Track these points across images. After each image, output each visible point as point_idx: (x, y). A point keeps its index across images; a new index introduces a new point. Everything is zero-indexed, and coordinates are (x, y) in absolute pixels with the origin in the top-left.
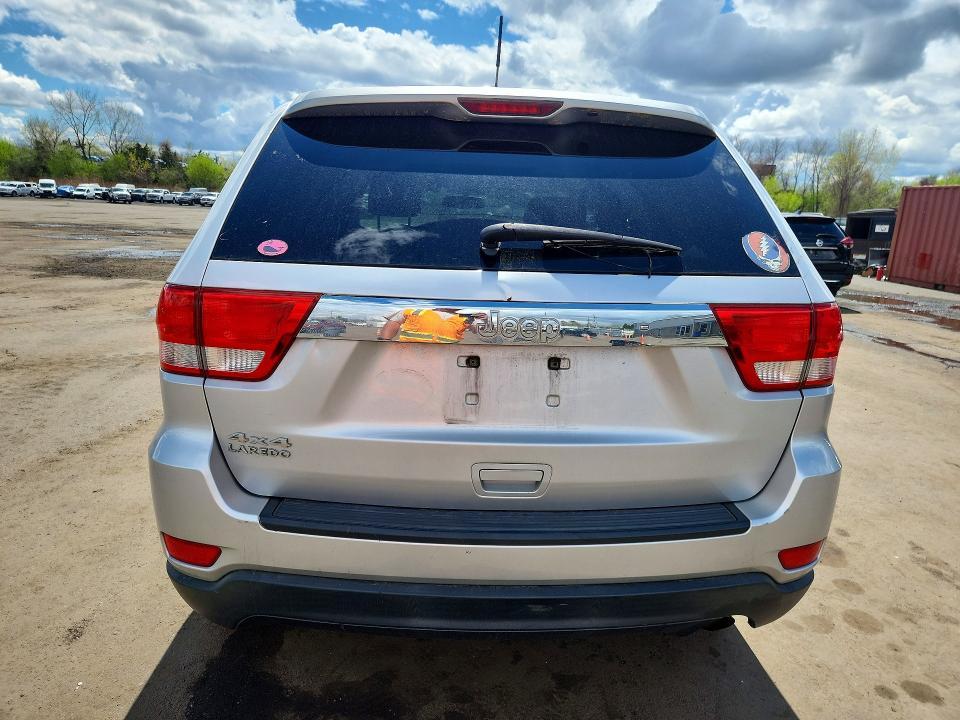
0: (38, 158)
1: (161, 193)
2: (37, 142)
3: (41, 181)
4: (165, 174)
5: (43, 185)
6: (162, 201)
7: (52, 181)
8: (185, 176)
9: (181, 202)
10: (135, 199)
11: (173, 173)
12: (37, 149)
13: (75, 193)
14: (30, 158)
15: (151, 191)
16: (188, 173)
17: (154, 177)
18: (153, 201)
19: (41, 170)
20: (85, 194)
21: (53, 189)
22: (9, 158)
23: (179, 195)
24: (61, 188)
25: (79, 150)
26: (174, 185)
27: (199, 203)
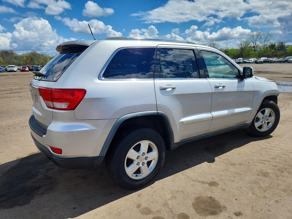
0: (241, 52)
1: (275, 59)
2: (242, 48)
3: (239, 59)
4: (279, 53)
5: (239, 60)
6: (274, 62)
7: (242, 59)
8: (287, 53)
9: (280, 62)
10: (265, 62)
11: (282, 52)
12: (241, 50)
13: (248, 61)
14: (239, 52)
15: (271, 59)
16: (288, 52)
17: (275, 54)
18: (271, 62)
19: (241, 56)
20: (250, 61)
21: (241, 61)
22: (233, 53)
23: (281, 59)
24: (244, 60)
25: (253, 49)
26: (282, 56)
27: (288, 62)
